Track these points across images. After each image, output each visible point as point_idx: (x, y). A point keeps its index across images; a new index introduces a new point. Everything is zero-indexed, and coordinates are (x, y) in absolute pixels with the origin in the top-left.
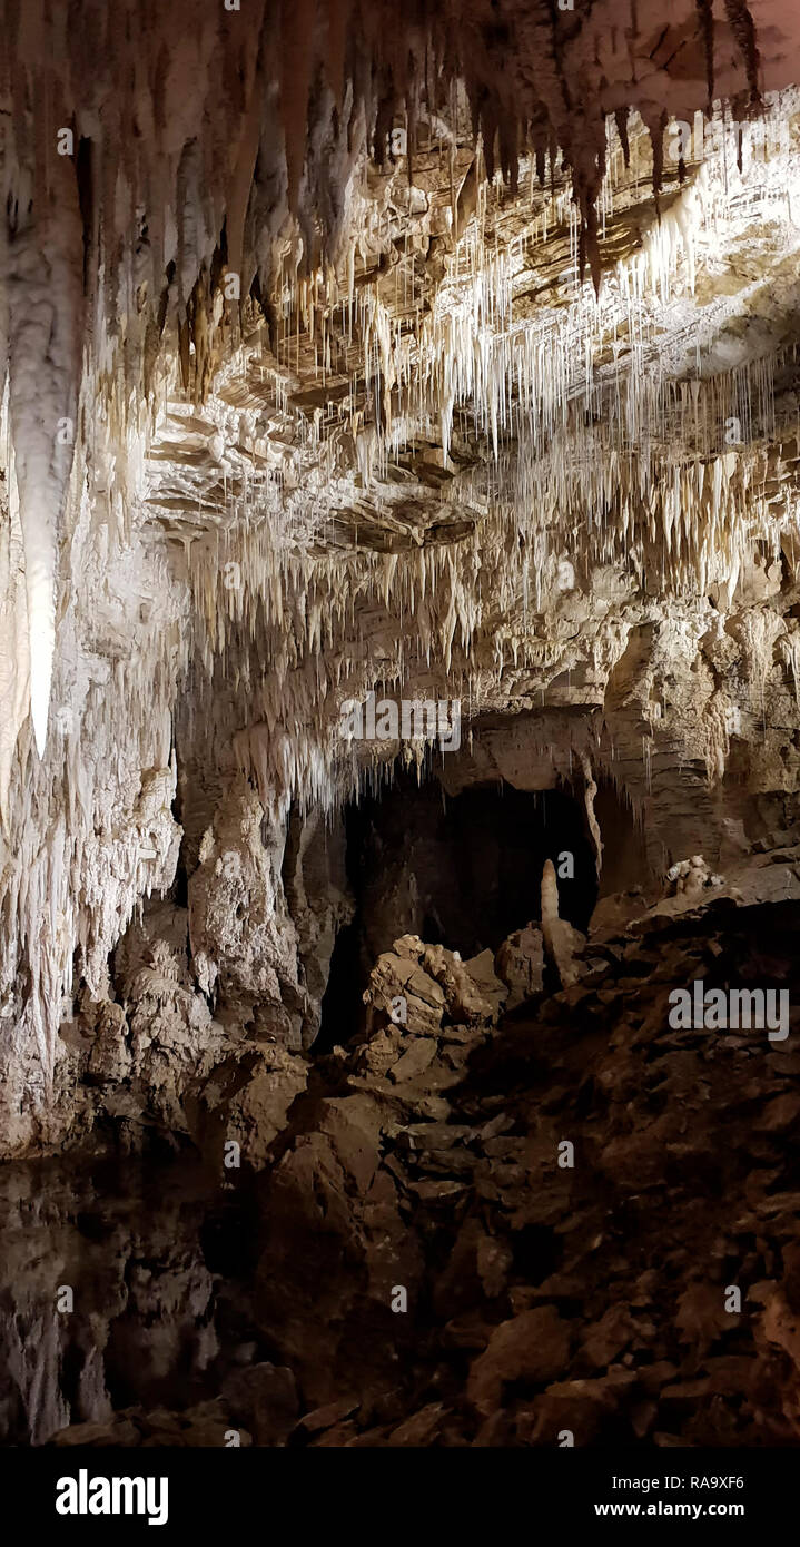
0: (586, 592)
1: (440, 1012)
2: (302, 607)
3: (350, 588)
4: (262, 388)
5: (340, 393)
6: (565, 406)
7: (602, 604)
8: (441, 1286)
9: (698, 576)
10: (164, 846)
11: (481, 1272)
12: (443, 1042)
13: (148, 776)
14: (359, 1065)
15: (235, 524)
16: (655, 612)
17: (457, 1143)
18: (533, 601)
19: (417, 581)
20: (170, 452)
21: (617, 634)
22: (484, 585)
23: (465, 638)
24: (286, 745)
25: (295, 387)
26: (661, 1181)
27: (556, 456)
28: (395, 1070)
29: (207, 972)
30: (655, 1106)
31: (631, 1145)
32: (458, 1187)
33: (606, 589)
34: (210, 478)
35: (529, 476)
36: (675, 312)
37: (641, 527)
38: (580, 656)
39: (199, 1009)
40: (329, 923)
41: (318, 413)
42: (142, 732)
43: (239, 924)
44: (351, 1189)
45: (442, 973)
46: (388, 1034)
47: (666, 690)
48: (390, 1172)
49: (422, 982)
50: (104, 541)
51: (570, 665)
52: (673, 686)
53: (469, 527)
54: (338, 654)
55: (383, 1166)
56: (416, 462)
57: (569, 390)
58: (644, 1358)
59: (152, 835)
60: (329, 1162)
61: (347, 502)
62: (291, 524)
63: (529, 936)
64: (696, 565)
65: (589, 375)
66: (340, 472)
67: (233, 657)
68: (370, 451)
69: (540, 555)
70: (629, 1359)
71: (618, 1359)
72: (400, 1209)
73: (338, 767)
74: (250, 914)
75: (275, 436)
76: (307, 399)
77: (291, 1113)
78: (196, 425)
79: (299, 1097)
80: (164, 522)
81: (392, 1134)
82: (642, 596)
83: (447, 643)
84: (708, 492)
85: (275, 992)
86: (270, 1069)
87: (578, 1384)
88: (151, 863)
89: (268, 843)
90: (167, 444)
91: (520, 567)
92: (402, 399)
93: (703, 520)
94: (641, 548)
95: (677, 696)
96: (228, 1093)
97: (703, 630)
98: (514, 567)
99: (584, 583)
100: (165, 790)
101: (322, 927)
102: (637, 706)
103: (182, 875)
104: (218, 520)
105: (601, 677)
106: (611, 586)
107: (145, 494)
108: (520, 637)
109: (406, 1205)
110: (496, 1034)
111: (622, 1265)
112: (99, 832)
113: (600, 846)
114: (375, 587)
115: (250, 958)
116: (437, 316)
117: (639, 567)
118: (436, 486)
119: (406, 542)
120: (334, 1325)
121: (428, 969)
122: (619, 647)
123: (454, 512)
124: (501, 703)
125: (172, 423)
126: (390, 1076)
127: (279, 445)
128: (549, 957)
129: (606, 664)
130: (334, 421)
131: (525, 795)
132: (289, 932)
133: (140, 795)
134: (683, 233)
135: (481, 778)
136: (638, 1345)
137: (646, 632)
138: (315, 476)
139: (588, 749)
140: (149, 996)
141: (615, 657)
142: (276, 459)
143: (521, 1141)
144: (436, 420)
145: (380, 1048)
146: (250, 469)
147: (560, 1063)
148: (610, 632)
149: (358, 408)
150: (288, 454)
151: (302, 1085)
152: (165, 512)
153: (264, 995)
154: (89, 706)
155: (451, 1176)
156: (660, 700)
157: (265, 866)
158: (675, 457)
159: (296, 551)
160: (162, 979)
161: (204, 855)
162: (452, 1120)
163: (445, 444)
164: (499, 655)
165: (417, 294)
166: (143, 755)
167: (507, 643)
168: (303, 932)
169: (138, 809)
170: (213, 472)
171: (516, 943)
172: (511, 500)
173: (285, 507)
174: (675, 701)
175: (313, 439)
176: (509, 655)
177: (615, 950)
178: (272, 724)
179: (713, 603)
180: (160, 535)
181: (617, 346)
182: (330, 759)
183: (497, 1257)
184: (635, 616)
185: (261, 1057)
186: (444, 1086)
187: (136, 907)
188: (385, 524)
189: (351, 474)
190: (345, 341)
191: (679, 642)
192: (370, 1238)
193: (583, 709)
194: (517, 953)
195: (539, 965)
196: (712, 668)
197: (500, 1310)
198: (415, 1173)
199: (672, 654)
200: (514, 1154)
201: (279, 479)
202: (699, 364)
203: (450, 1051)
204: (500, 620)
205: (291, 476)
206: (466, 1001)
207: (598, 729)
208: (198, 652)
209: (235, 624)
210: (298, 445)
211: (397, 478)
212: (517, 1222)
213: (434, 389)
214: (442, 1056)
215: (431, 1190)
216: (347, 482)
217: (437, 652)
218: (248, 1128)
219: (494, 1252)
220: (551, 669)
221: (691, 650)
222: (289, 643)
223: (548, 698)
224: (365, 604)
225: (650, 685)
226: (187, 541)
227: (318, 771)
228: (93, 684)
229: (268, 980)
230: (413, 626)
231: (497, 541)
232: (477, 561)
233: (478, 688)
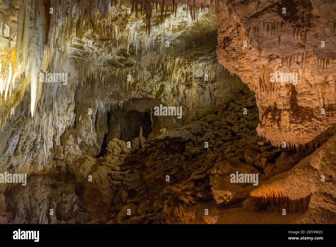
0: (153, 78)
1: (120, 152)
2: (101, 76)
3: (110, 73)
4: (94, 37)
5: (108, 40)
6: (150, 47)
7: (155, 81)
8: (116, 199)
9: (172, 77)
10: (72, 118)
11: (122, 197)
12: (120, 157)
13: (69, 105)
14: (105, 160)
15: (88, 60)
16: (164, 83)
17: (121, 174)
18: (144, 79)
19: (123, 73)
20: (75, 46)
21: (158, 86)
22: (135, 75)
23: (131, 84)
24: (97, 101)
25: (100, 37)
26: (154, 182)
27: (148, 55)
28: (111, 162)
29: (79, 140)
30: (154, 169)
31: (150, 176)
32: (120, 182)
33: (156, 78)
34: (83, 52)
35: (143, 58)
36: (169, 34)
37: (163, 68)
38: (151, 89)
39: (77, 147)
40: (103, 133)
41: (104, 43)
42: (68, 96)
43: (86, 133)
44: (101, 182)
45: (121, 145)
46: (110, 155)
47: (165, 97)
48: (108, 179)
49: (117, 146)
50: (61, 61)
51: (149, 91)
52: (167, 96)
53: (132, 65)
54: (107, 85)
55: (107, 178)
56: (123, 53)
57: (150, 44)
58: (147, 212)
59: (69, 116)
60: (98, 177)
61: (110, 58)
62: (99, 61)
63: (137, 139)
64: (172, 76)
65: (154, 42)
66: (108, 53)
67: (87, 84)
68: (114, 50)
69: (145, 71)
70: (144, 213)
71: (142, 213)
72: (110, 186)
73: (106, 106)
74: (88, 131)
75: (96, 46)
76: (102, 40)
77: (92, 168)
78: (80, 42)
79: (94, 165)
80: (74, 59)
81: (109, 173)
82: (163, 80)
83: (127, 85)
84: (174, 64)
85: (92, 145)
86: (89, 160)
87: (135, 217)
88: (69, 121)
89: (92, 118)
90: (74, 45)
91: (142, 73)
92: (120, 42)
93: (173, 68)
94: (163, 72)
95: (167, 98)
96: (81, 164)
97: (172, 87)
98: (140, 72)
99: (153, 77)
100: (72, 107)
101: (102, 134)
102: (160, 99)
103: (75, 123)
104: (85, 59)
105: (155, 93)
106: (157, 78)
107: (70, 53)
108: (141, 85)
109: (111, 185)
110: (129, 156)
111: (146, 196)
112: (59, 114)
113: (152, 123)
114: (115, 74)
115: (88, 139)
116: (127, 28)
117: (162, 75)
118: (126, 57)
119: (120, 67)
120: (96, 206)
121: (118, 144)
122: (158, 89)
123: (130, 62)
124: (137, 97)
125: (76, 41)
126: (110, 162)
127: (97, 47)
128: (140, 143)
129: (155, 91)
130: (107, 44)
131: (140, 113)
132: (95, 134)
133: (67, 108)
134: (170, 21)
135: (133, 109)
136: (146, 210)
137: (163, 86)
138: (104, 53)
139: (152, 106)
140: (68, 145)
141: (157, 90)
142: (96, 49)
143: (132, 174)
144: (126, 46)
145: (109, 158)
146: (91, 51)
147: (140, 161)
148: (157, 86)
149: (112, 43)
150: (98, 49)
151: (94, 163)
152: (74, 57)
153: (90, 145)
154: (57, 91)
155: (119, 180)
156: (164, 98)
157: (91, 122)
158: (169, 57)
159: (100, 66)
160: (71, 141)
161: (80, 119)
162: (120, 171)
163: (128, 50)
164: (137, 88)
165: (123, 24)
166: (68, 101)
167: (138, 86)
168: (98, 135)
169: (67, 111)
170: (84, 51)
171: (134, 140)
172: (140, 61)
173: (97, 58)
174: (167, 99)
175: (103, 47)
176: (139, 88)
177: (151, 142)
178: (94, 96)
179: (174, 83)
180: (73, 60)
181: (159, 38)
182: (105, 104)
183: (125, 195)
184: (161, 83)
185: (87, 158)
186: (120, 164)
187: (66, 129)
188: (117, 63)
189: (111, 54)
190: (109, 30)
191: (168, 89)
192: (104, 191)
193: (151, 99)
194: (135, 142)
195: (138, 144)
196: (173, 94)
197: (125, 204)
198: (113, 180)
199: (167, 90)
200: (130, 177)
201: (96, 53)
202: (173, 43)
203: (121, 158)
204: (137, 82)
205: (99, 53)
206: (125, 150)
207: (154, 102)
208: (80, 82)
209: (88, 79)
210: (100, 48)
211: (119, 55)
212: (129, 188)
213: (126, 41)
214: (119, 159)
215: (115, 183)
216: (110, 55)
217: (126, 86)
218: (84, 170)
219: (125, 194)
220: (146, 91)
221: (170, 90)
222: (98, 82)
223: (145, 96)
224: (113, 76)
225: (163, 96)
226: (79, 62)
227: (102, 106)
228: (58, 87)
229: (91, 143)
230: (121, 81)
231: (138, 68)
232: (134, 71)
233: (133, 93)
